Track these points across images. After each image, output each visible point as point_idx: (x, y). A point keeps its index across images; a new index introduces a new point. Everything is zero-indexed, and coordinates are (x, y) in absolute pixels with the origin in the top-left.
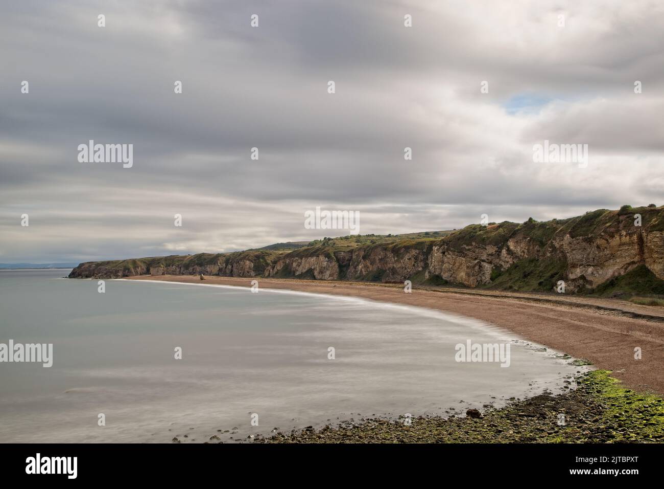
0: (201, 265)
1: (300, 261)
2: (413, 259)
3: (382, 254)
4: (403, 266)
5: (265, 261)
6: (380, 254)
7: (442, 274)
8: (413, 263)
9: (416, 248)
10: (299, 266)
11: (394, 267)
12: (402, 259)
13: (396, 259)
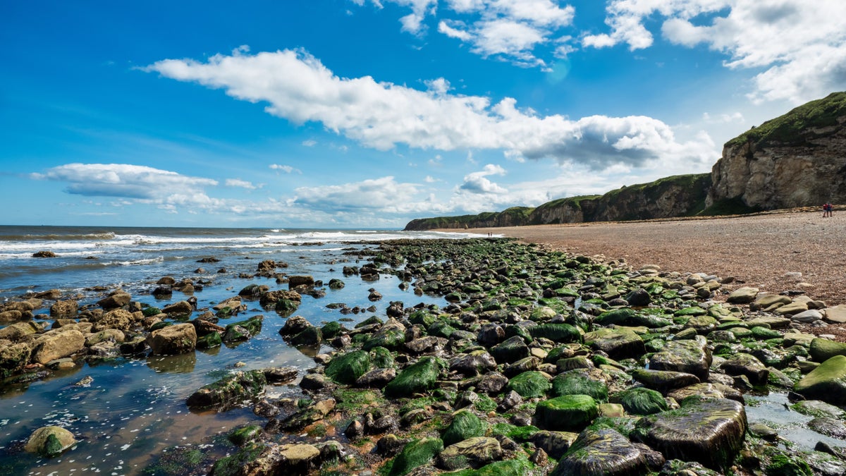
0: (482, 221)
1: (548, 212)
2: (673, 198)
3: (631, 197)
4: (659, 207)
5: (522, 214)
6: (629, 198)
7: (745, 196)
8: (673, 204)
9: (678, 185)
10: (547, 217)
11: (646, 210)
12: (658, 198)
13: (649, 200)
